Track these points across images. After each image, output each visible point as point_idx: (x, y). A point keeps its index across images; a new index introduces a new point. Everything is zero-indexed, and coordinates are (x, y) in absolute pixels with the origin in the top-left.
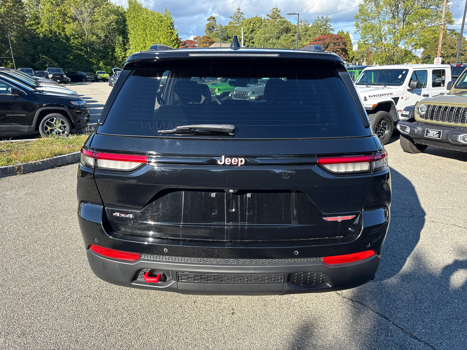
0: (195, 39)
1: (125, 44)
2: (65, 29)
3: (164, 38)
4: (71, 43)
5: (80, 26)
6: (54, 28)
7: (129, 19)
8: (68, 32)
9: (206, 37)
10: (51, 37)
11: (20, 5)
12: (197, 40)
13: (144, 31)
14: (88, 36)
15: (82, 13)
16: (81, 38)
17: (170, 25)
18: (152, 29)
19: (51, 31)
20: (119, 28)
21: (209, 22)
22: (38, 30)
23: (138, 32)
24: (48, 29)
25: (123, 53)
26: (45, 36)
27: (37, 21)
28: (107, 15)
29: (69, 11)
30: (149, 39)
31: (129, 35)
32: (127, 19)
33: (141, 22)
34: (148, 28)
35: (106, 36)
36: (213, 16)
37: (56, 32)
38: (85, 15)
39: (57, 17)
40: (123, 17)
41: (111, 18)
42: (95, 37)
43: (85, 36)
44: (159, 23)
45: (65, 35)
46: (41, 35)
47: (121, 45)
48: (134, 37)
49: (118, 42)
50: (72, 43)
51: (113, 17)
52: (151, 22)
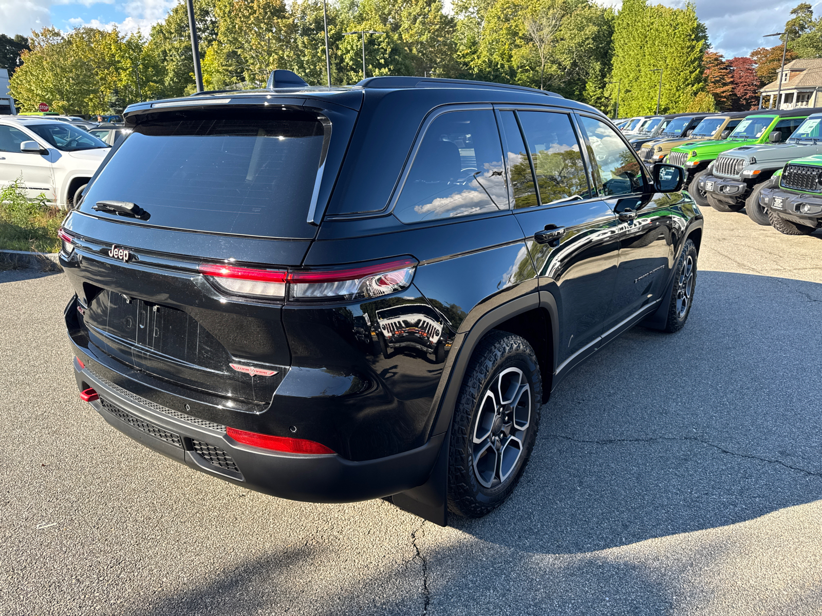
0: (753, 54)
1: (604, 76)
2: (512, 56)
3: (675, 59)
4: (516, 79)
5: (535, 50)
6: (496, 57)
7: (618, 30)
8: (515, 63)
9: (781, 49)
10: (489, 72)
11: (452, 27)
12: (759, 56)
13: (641, 48)
14: (544, 66)
15: (540, 29)
16: (533, 71)
17: (691, 33)
18: (656, 43)
19: (490, 61)
20: (598, 47)
21: (794, 16)
22: (472, 63)
23: (630, 52)
24: (487, 60)
25: (599, 91)
26: (481, 71)
27: (473, 48)
28: (581, 29)
29: (521, 28)
30: (647, 64)
31: (614, 59)
32: (616, 29)
33: (638, 32)
34: (650, 42)
35: (574, 64)
36: (807, 4)
37: (498, 63)
38: (546, 30)
39: (503, 40)
40: (610, 26)
41: (587, 32)
42: (555, 67)
43: (540, 66)
44: (670, 31)
45: (511, 68)
46: (476, 69)
47: (597, 77)
48: (621, 62)
49: (593, 72)
50: (519, 80)
51: (592, 29)
52: (657, 30)
